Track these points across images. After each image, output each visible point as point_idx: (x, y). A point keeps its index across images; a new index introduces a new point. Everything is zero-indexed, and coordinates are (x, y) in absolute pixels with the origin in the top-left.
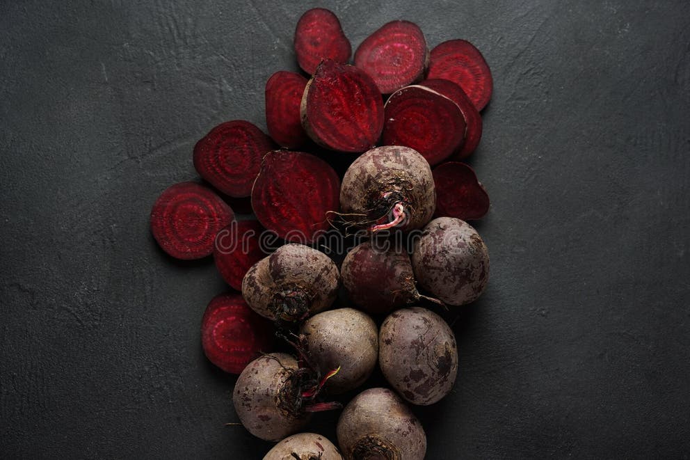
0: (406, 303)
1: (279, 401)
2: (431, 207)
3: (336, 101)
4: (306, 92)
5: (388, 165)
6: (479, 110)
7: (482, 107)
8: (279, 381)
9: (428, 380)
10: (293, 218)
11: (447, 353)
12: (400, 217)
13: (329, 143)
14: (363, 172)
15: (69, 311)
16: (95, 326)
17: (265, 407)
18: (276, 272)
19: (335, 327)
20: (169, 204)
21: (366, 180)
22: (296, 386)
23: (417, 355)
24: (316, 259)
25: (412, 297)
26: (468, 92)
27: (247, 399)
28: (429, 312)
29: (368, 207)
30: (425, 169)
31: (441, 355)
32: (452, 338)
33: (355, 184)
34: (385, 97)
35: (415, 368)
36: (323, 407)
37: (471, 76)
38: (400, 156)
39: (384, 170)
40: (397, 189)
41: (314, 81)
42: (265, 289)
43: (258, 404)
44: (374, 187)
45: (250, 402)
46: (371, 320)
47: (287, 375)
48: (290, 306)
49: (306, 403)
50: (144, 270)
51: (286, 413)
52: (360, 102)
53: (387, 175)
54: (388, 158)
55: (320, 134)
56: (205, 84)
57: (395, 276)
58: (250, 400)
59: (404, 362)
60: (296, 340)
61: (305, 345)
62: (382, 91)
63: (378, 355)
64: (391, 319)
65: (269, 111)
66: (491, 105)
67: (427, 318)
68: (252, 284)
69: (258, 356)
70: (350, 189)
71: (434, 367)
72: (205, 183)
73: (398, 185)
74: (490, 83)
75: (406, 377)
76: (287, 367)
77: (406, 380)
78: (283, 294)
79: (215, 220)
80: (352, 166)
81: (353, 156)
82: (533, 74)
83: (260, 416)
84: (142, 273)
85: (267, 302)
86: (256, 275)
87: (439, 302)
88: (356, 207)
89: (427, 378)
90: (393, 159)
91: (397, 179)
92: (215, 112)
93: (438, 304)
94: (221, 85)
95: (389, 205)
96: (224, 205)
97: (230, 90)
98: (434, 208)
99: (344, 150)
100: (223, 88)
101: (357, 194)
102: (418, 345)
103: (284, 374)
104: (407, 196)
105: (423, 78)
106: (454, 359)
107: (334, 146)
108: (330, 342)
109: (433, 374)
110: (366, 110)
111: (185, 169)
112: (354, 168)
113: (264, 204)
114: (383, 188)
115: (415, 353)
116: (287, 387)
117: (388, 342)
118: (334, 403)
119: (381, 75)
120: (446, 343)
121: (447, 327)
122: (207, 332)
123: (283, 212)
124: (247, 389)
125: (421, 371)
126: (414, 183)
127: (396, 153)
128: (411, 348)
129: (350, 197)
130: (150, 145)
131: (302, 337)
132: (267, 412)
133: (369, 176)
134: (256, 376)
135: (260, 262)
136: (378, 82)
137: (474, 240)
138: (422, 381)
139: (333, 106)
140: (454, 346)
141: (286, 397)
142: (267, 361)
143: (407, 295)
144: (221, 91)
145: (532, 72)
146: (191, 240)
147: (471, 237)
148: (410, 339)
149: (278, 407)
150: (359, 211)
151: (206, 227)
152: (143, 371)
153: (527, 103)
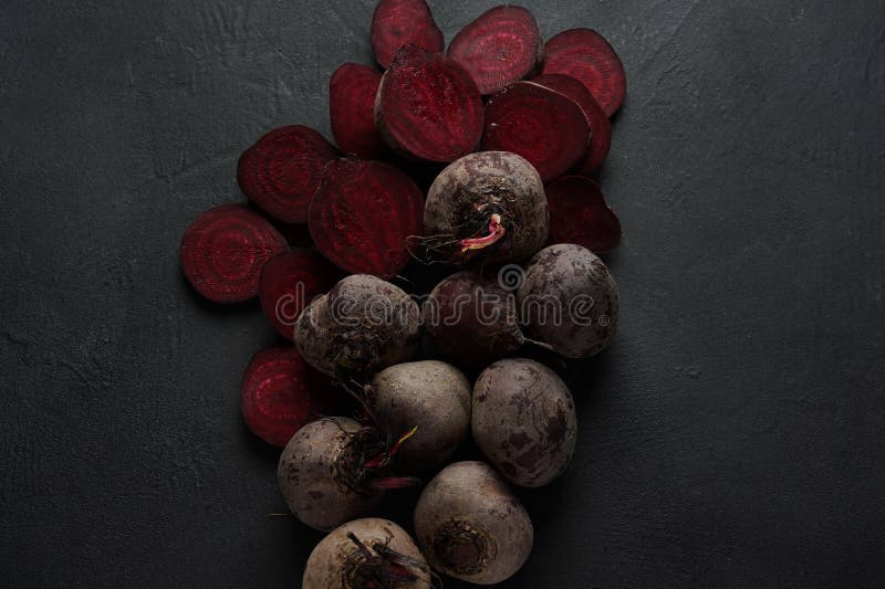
0: (505, 349)
1: (335, 471)
2: (542, 229)
3: (419, 97)
4: (381, 84)
5: (484, 170)
6: (608, 113)
7: (613, 111)
8: (337, 446)
9: (535, 447)
10: (362, 246)
11: (560, 412)
12: (497, 233)
13: (409, 147)
14: (452, 179)
15: (71, 368)
16: (105, 388)
17: (317, 480)
19: (412, 377)
20: (205, 232)
21: (455, 189)
22: (356, 454)
23: (520, 413)
24: (390, 292)
25: (514, 341)
26: (595, 93)
27: (294, 470)
28: (539, 364)
29: (461, 221)
30: (533, 177)
31: (552, 414)
32: (568, 396)
33: (441, 196)
34: (485, 98)
35: (517, 430)
36: (394, 482)
37: (598, 74)
38: (499, 160)
39: (479, 176)
40: (495, 199)
41: (391, 71)
42: (323, 331)
43: (308, 476)
44: (465, 198)
45: (296, 474)
46: (462, 376)
47: (348, 440)
48: (352, 348)
49: (373, 475)
50: (170, 317)
51: (345, 488)
52: (452, 100)
53: (483, 183)
54: (484, 162)
55: (398, 136)
56: (257, 87)
58: (298, 471)
59: (503, 422)
60: (359, 391)
61: (373, 397)
62: (482, 91)
63: (470, 423)
64: (488, 372)
65: (334, 111)
66: (625, 111)
67: (535, 368)
68: (305, 325)
69: (312, 418)
70: (436, 203)
71: (542, 430)
72: (253, 207)
73: (497, 195)
74: (624, 83)
75: (505, 442)
76: (348, 431)
77: (504, 446)
78: (345, 335)
79: (262, 252)
80: (440, 176)
81: (442, 166)
82: (679, 73)
83: (311, 493)
84: (166, 320)
85: (325, 347)
86: (311, 314)
87: (550, 347)
88: (443, 226)
89: (532, 444)
90: (491, 164)
91: (495, 188)
92: (268, 120)
93: (548, 349)
94: (277, 88)
95: (483, 219)
96: (275, 234)
97: (289, 94)
98: (546, 231)
99: (429, 158)
100: (280, 92)
101: (445, 211)
102: (521, 402)
103: (344, 439)
104: (507, 209)
105: (537, 70)
106: (571, 422)
107: (416, 152)
108: (404, 396)
109: (541, 439)
110: (459, 111)
111: (231, 192)
112: (442, 178)
113: (325, 225)
114: (477, 199)
115: (517, 410)
116: (347, 454)
117: (482, 399)
118: (409, 479)
119: (481, 72)
120: (559, 400)
121: (561, 383)
122: (249, 394)
123: (350, 236)
124: (294, 457)
125: (524, 435)
126: (517, 192)
127: (495, 158)
128: (512, 403)
129: (435, 214)
130: (184, 161)
131: (367, 387)
132: (320, 487)
133: (460, 184)
134: (307, 442)
135: (317, 298)
136: (478, 80)
137: (596, 267)
138: (526, 449)
139: (417, 103)
140: (570, 407)
141: (345, 467)
142: (323, 424)
143: (507, 337)
144: (276, 95)
145: (678, 69)
146: (231, 278)
147: (593, 263)
148: (510, 393)
149: (334, 479)
150: (446, 231)
151: (252, 261)
152: (165, 445)
153: (671, 108)
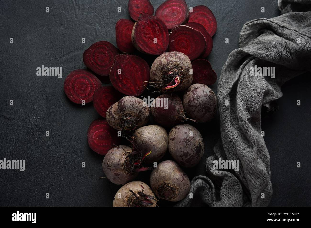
0: (180, 122)
1: (123, 167)
2: (191, 79)
3: (147, 32)
4: (134, 27)
5: (172, 59)
6: (212, 37)
7: (213, 35)
8: (124, 158)
9: (191, 157)
10: (129, 85)
11: (200, 144)
12: (178, 82)
13: (144, 50)
14: (161, 63)
15: (27, 128)
16: (39, 134)
17: (117, 169)
18: (122, 109)
19: (149, 133)
20: (72, 79)
21: (162, 66)
22: (131, 160)
23: (186, 145)
24: (140, 102)
25: (183, 119)
26: (207, 28)
27: (109, 166)
28: (191, 126)
29: (163, 79)
30: (189, 61)
31: (197, 145)
32: (201, 137)
33: (157, 68)
34: (170, 31)
35: (185, 151)
36: (144, 169)
37: (207, 22)
38: (177, 56)
39: (170, 62)
40: (176, 70)
41: (138, 23)
42: (116, 116)
43: (114, 168)
44: (166, 70)
46: (165, 130)
47: (127, 155)
48: (128, 123)
49: (136, 167)
50: (61, 109)
51: (127, 172)
52: (158, 33)
53: (172, 64)
54: (172, 56)
55: (141, 47)
56: (88, 26)
57: (176, 110)
58: (110, 166)
59: (180, 148)
60: (131, 139)
61: (135, 141)
62: (168, 28)
63: (168, 146)
64: (174, 129)
65: (117, 36)
66: (216, 35)
67: (190, 128)
68: (110, 114)
69: (113, 147)
70: (155, 71)
71: (194, 150)
72: (89, 70)
73: (177, 68)
74: (216, 25)
75: (181, 155)
76: (127, 151)
77: (181, 156)
78: (125, 118)
79: (93, 86)
80: (155, 61)
81: (156, 57)
82: (235, 21)
83: (115, 174)
84: (60, 110)
85: (117, 122)
86: (112, 110)
87: (195, 121)
88: (158, 79)
89: (191, 155)
90: (174, 57)
91: (176, 66)
92: (93, 38)
93: (195, 122)
94: (95, 26)
95: (173, 77)
96: (98, 80)
97: (100, 28)
98: (192, 79)
99: (151, 53)
100: (96, 28)
101: (158, 73)
102: (187, 141)
103: (125, 154)
104: (181, 73)
105: (186, 22)
106: (203, 147)
107: (147, 52)
108: (147, 140)
109: (193, 153)
110: (161, 36)
111: (80, 64)
112: (157, 62)
113: (116, 78)
114: (170, 70)
115: (185, 144)
116: (127, 160)
117: (173, 139)
118: (148, 168)
119: (167, 21)
120: (199, 140)
121: (199, 133)
122: (90, 136)
123: (124, 82)
124: (109, 162)
125: (188, 152)
126: (184, 67)
127: (175, 55)
128: (183, 142)
129: (154, 74)
130: (64, 53)
131: (134, 137)
132: (118, 172)
133: (164, 64)
134: (113, 156)
135: (114, 104)
136: (167, 24)
137: (211, 93)
138: (189, 157)
139: (147, 34)
140: (202, 141)
141: (127, 165)
142: (118, 149)
143: (181, 118)
144: (95, 29)
145: (234, 20)
146: (82, 95)
147: (210, 92)
148: (183, 138)
149: (123, 169)
150: (159, 81)
151: (89, 89)
152: (61, 154)
153: (232, 33)
